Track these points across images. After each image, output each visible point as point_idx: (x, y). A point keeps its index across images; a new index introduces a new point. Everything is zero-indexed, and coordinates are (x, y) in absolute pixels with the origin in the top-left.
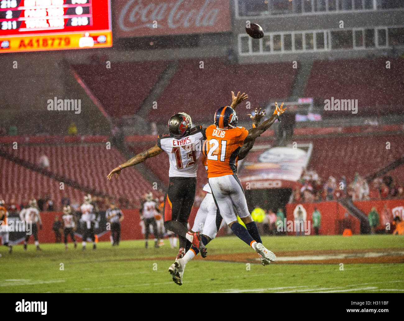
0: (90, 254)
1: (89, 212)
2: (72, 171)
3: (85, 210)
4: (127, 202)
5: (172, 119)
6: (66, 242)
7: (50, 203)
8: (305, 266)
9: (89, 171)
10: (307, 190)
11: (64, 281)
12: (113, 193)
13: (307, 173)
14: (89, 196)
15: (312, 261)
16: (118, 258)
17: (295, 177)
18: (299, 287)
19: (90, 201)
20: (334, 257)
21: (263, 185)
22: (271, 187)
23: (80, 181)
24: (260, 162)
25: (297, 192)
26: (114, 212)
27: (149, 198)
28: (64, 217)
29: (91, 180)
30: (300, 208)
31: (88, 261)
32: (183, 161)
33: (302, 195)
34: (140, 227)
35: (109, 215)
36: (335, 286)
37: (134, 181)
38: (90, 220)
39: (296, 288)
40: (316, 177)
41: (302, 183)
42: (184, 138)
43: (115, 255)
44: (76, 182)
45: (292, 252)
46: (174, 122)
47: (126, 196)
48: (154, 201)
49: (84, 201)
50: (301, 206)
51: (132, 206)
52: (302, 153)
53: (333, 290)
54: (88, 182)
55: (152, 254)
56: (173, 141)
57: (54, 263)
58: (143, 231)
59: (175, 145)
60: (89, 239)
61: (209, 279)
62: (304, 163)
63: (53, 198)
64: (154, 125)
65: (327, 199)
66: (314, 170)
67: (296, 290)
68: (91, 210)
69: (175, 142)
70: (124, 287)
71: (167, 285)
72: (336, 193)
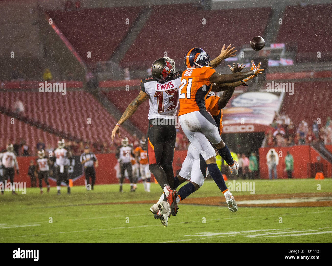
0: (65, 198)
1: (63, 156)
2: (47, 116)
3: (59, 154)
4: (102, 146)
5: (155, 64)
6: (41, 186)
7: (26, 147)
8: (278, 209)
9: (64, 116)
10: (279, 134)
11: (39, 225)
12: (87, 137)
13: (279, 117)
14: (63, 141)
15: (285, 204)
16: (93, 202)
17: (267, 121)
18: (271, 230)
19: (64, 145)
20: (306, 200)
21: (236, 129)
22: (244, 131)
23: (54, 126)
24: (232, 106)
25: (270, 136)
26: (88, 157)
27: (125, 142)
28: (39, 161)
29: (66, 126)
30: (272, 152)
31: (63, 205)
32: (165, 105)
33: (274, 139)
34: (115, 172)
35: (83, 160)
36: (307, 229)
37: (103, 126)
38: (64, 165)
39: (269, 231)
40: (288, 121)
41: (274, 127)
42: (167, 83)
43: (90, 199)
44: (51, 127)
45: (266, 195)
46: (158, 66)
47: (101, 140)
48: (129, 146)
49: (58, 145)
50: (273, 150)
51: (107, 150)
52: (274, 97)
53: (305, 233)
54: (63, 126)
55: (127, 198)
56: (157, 85)
57: (29, 207)
58: (118, 175)
59: (159, 89)
60: (63, 183)
61: (184, 222)
62: (277, 107)
63: (28, 143)
64: (127, 71)
65: (300, 142)
66: (286, 114)
67: (269, 232)
68: (65, 155)
69: (159, 86)
70: (98, 231)
71: (142, 228)
72: (309, 137)
